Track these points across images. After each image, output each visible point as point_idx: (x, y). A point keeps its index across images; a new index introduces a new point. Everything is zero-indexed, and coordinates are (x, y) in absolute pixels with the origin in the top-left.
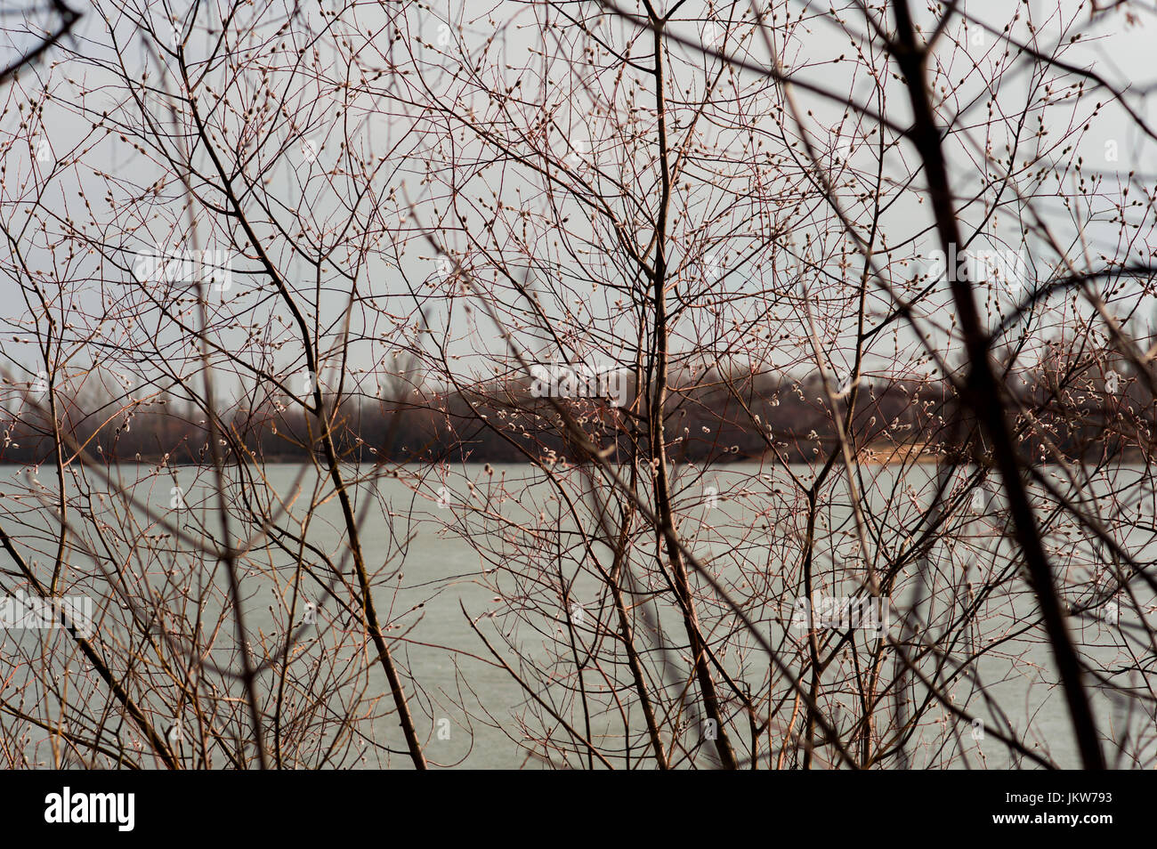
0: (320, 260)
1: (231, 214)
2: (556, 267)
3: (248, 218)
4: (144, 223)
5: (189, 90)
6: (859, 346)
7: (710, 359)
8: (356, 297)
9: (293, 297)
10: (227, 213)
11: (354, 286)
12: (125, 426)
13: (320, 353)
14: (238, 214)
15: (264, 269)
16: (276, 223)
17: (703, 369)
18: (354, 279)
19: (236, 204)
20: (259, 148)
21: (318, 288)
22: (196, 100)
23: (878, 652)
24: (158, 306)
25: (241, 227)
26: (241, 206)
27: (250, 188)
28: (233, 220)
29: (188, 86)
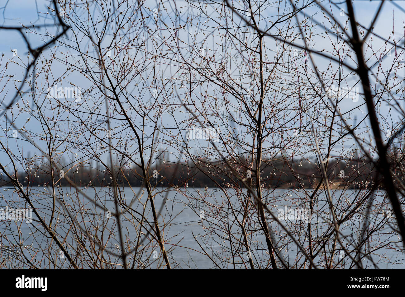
0: (144, 116)
1: (115, 99)
2: (226, 117)
3: (120, 101)
4: (85, 101)
5: (102, 57)
6: (329, 148)
7: (278, 150)
8: (156, 129)
9: (135, 128)
10: (114, 99)
11: (156, 125)
12: (76, 171)
13: (143, 147)
14: (117, 99)
15: (125, 118)
16: (130, 103)
17: (275, 154)
18: (156, 123)
19: (116, 96)
20: (125, 77)
21: (143, 126)
22: (104, 60)
23: (333, 252)
24: (89, 130)
25: (118, 104)
26: (118, 96)
27: (122, 91)
28: (116, 101)
29: (101, 56)
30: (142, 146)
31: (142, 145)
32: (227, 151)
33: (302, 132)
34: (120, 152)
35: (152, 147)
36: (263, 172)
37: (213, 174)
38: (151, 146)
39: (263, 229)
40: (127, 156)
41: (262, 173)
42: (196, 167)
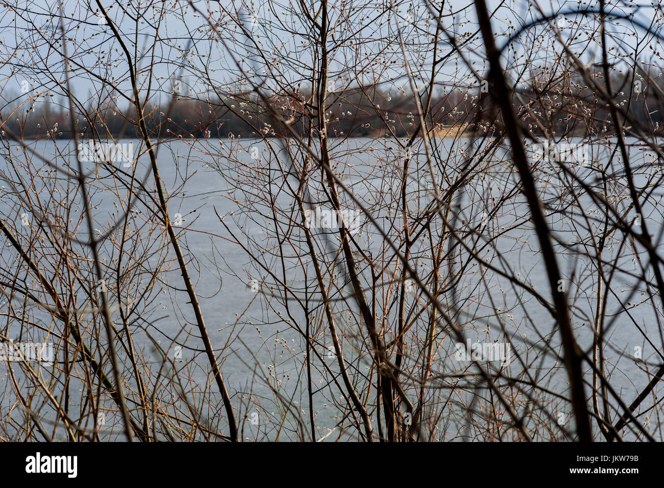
0: (138, 18)
6: (433, 68)
8: (158, 39)
9: (123, 38)
11: (157, 33)
15: (107, 23)
18: (157, 29)
21: (137, 34)
24: (48, 42)
30: (136, 69)
31: (135, 65)
32: (273, 75)
33: (391, 45)
34: (99, 78)
35: (151, 70)
36: (331, 112)
37: (250, 115)
38: (150, 68)
39: (330, 200)
40: (110, 84)
41: (329, 113)
42: (223, 104)
